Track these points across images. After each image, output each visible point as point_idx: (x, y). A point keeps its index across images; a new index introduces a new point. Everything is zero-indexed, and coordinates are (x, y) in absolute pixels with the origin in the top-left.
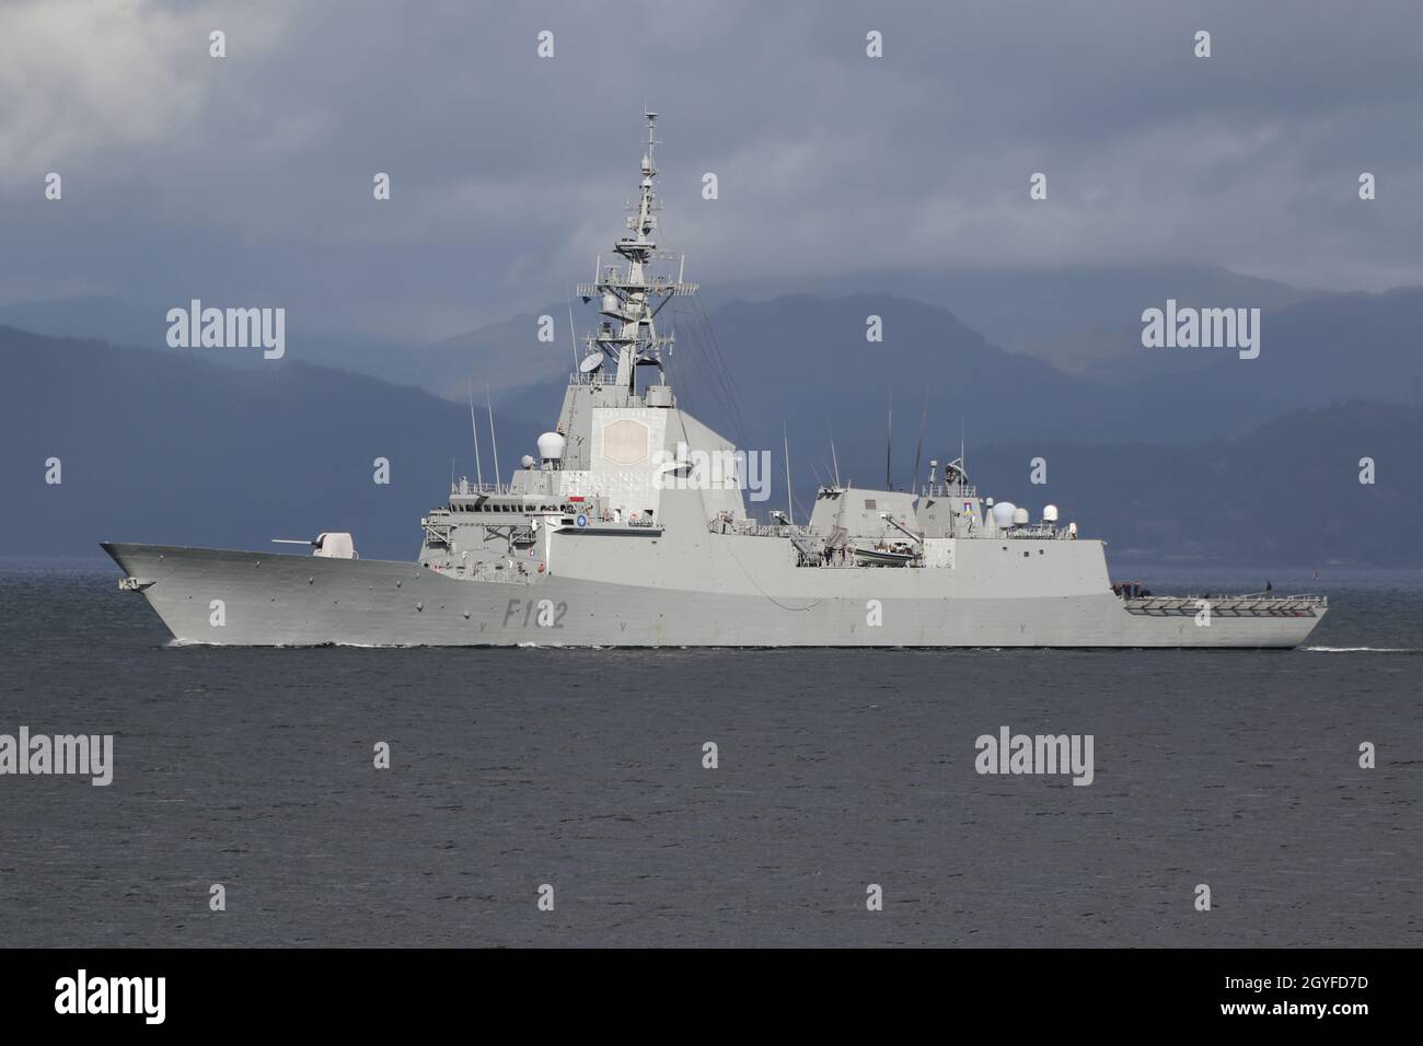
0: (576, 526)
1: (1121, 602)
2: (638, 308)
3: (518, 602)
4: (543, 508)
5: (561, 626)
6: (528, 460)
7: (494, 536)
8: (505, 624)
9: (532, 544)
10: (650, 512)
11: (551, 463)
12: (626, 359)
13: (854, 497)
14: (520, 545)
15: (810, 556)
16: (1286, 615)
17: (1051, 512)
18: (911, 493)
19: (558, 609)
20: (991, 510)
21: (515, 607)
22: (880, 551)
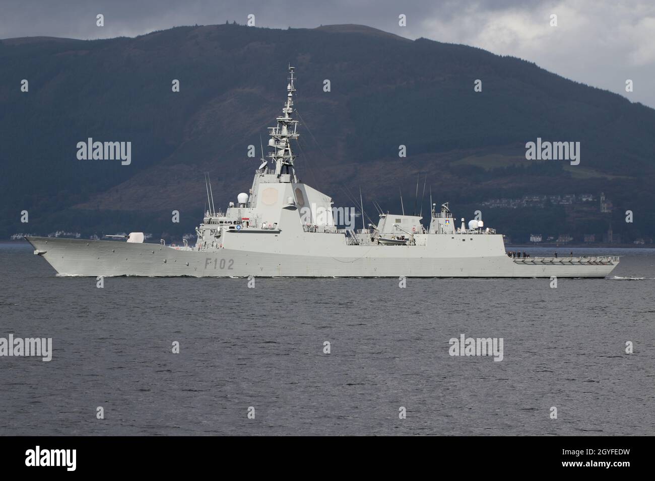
0: (236, 229)
1: (512, 259)
2: (284, 144)
3: (210, 259)
5: (232, 269)
6: (231, 204)
7: (212, 233)
8: (206, 268)
9: (219, 236)
10: (276, 224)
11: (242, 205)
13: (391, 218)
18: (419, 216)
19: (230, 262)
20: (463, 223)
21: (209, 261)
22: (393, 239)
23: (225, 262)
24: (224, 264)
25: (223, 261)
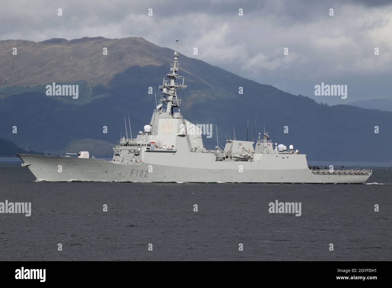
0: (150, 150)
1: (311, 171)
2: (173, 92)
3: (134, 170)
4: (142, 145)
5: (147, 177)
6: (141, 132)
7: (130, 152)
8: (131, 176)
9: (139, 155)
10: (173, 146)
11: (147, 133)
12: (169, 105)
13: (236, 143)
14: (136, 155)
15: (220, 158)
16: (360, 175)
17: (291, 147)
18: (252, 141)
19: (146, 172)
20: (276, 146)
21: (133, 172)
22: (241, 157)
23: (143, 172)
24: (142, 173)
25: (142, 171)
